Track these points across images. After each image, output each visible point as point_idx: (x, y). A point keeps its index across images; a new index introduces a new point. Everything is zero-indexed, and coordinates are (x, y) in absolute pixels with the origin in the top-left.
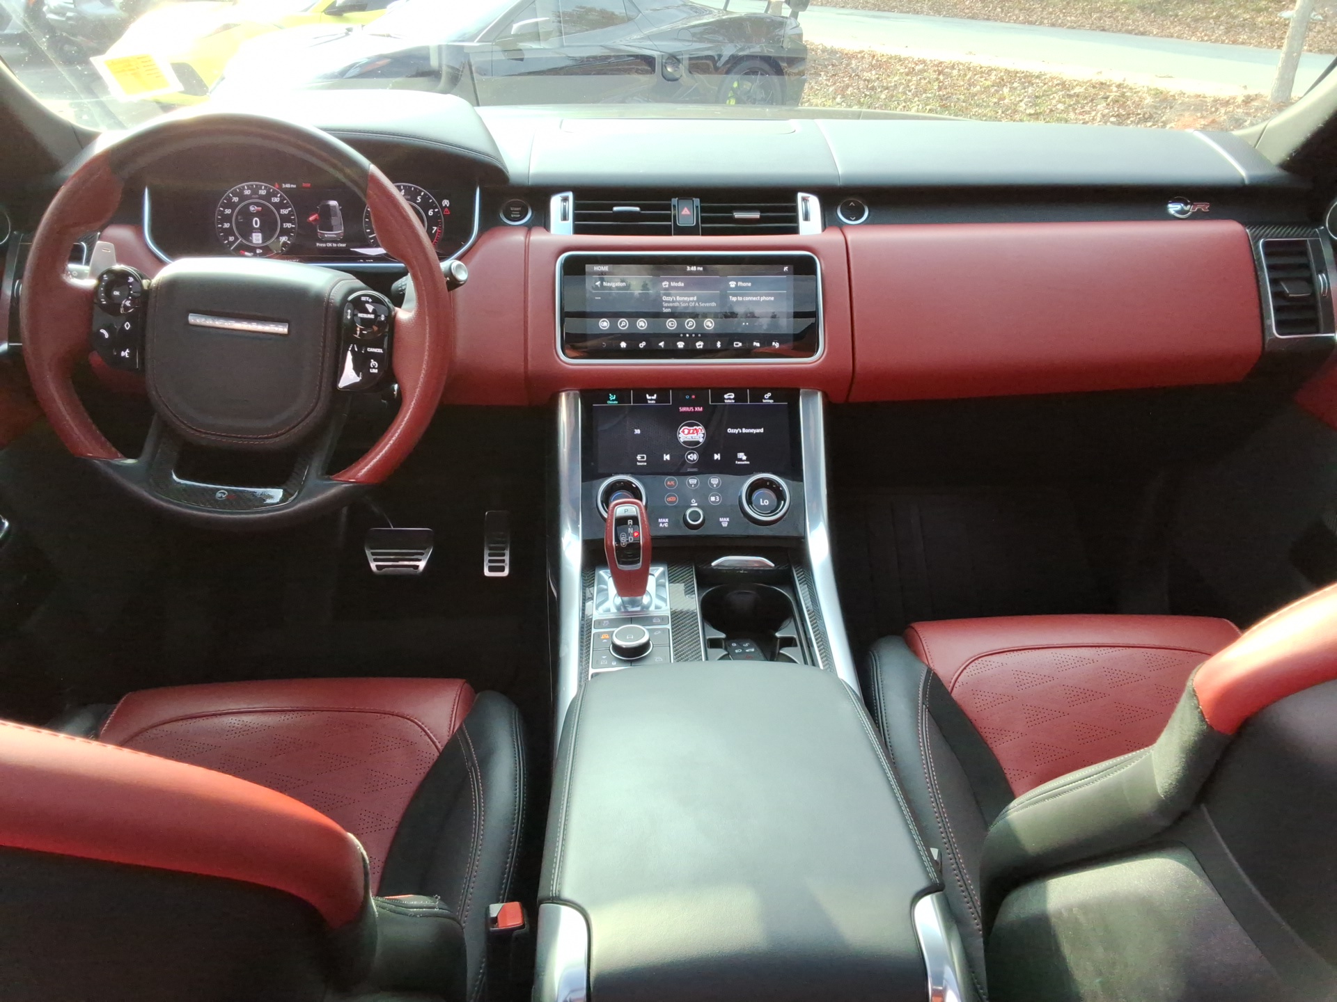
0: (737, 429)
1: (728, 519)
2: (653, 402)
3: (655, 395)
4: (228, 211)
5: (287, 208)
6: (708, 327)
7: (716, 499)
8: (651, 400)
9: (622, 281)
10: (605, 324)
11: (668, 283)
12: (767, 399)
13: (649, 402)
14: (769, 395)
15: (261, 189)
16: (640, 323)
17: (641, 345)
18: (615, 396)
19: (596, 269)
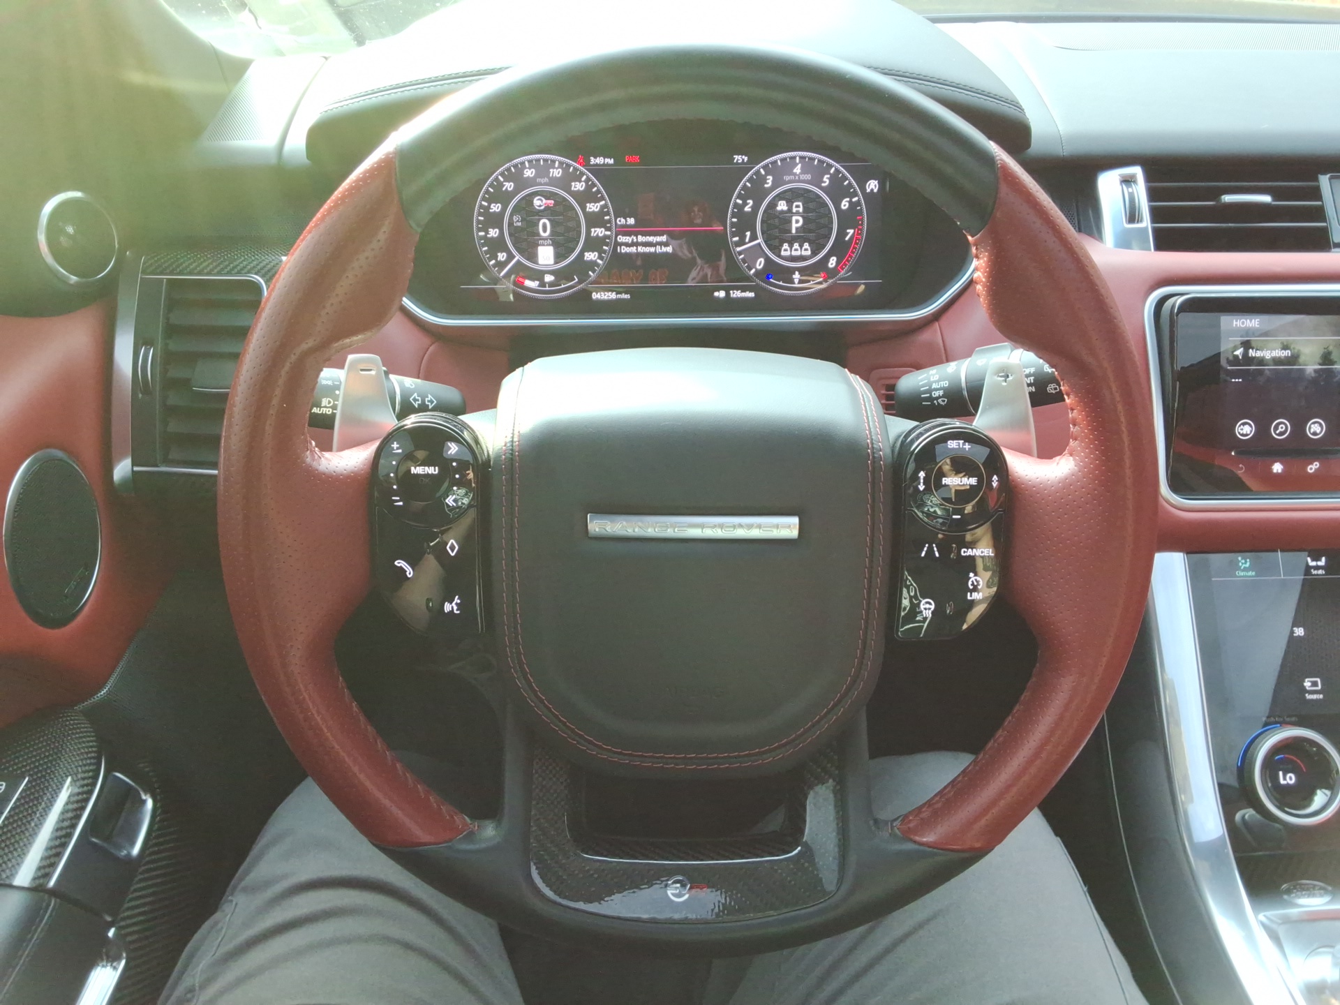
2: (1320, 572)
3: (1323, 559)
4: (496, 208)
5: (596, 201)
8: (1317, 568)
9: (1285, 348)
10: (1247, 429)
13: (1314, 572)
15: (554, 168)
16: (1312, 426)
17: (1311, 469)
18: (1248, 560)
19: (1236, 325)
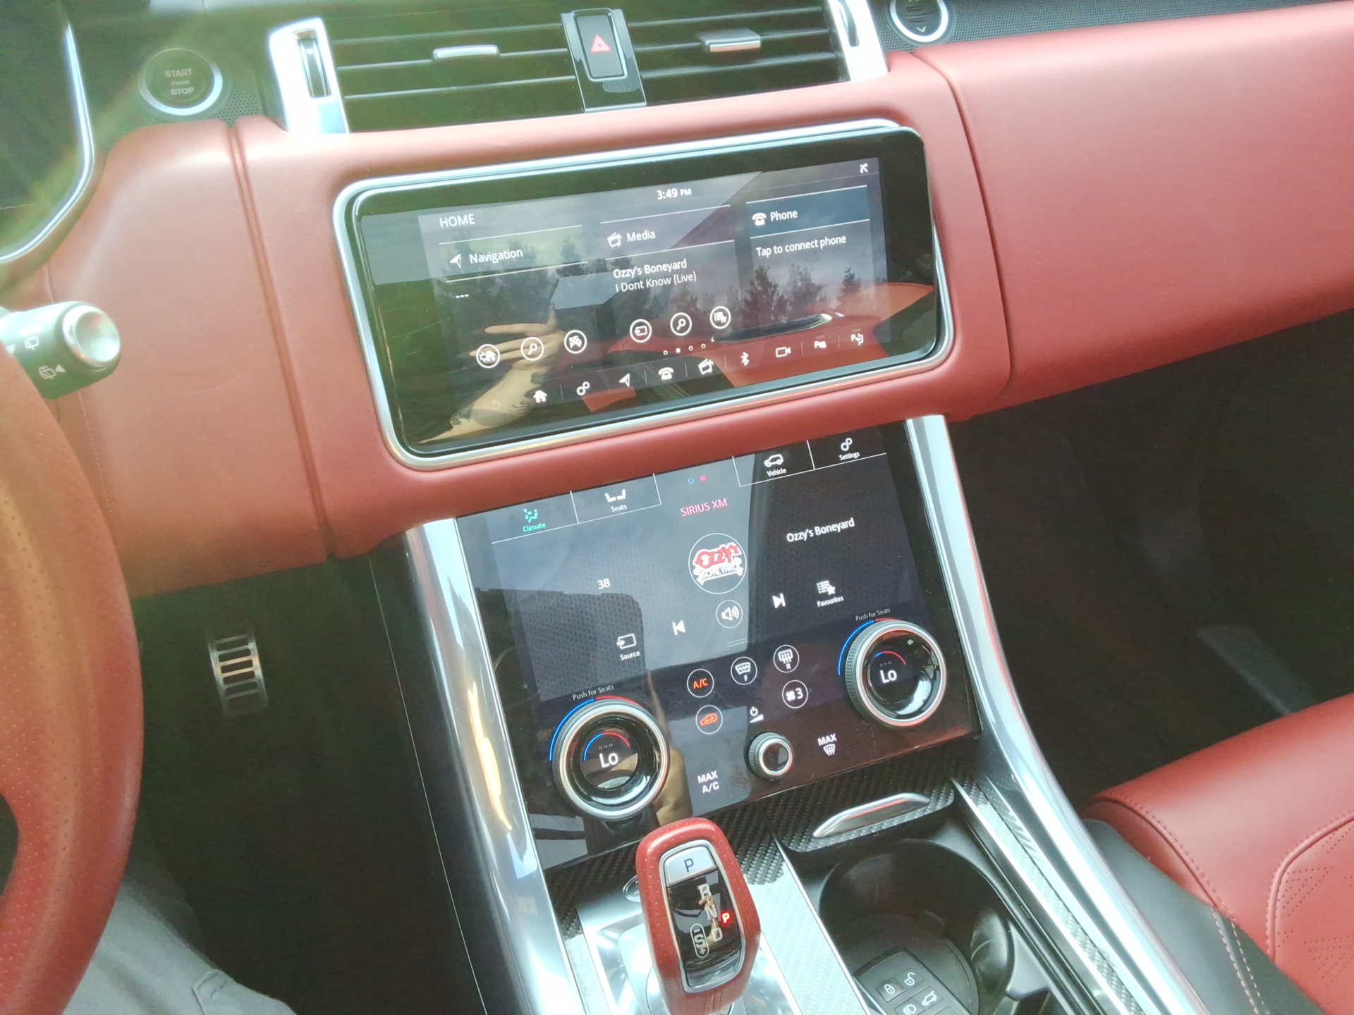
0: (804, 530)
1: (833, 737)
2: (621, 508)
3: (623, 492)
6: (719, 323)
7: (797, 695)
8: (617, 504)
9: (514, 247)
10: (490, 356)
11: (619, 237)
12: (848, 454)
13: (615, 509)
14: (848, 442)
16: (570, 339)
17: (581, 391)
18: (535, 511)
19: (444, 225)
